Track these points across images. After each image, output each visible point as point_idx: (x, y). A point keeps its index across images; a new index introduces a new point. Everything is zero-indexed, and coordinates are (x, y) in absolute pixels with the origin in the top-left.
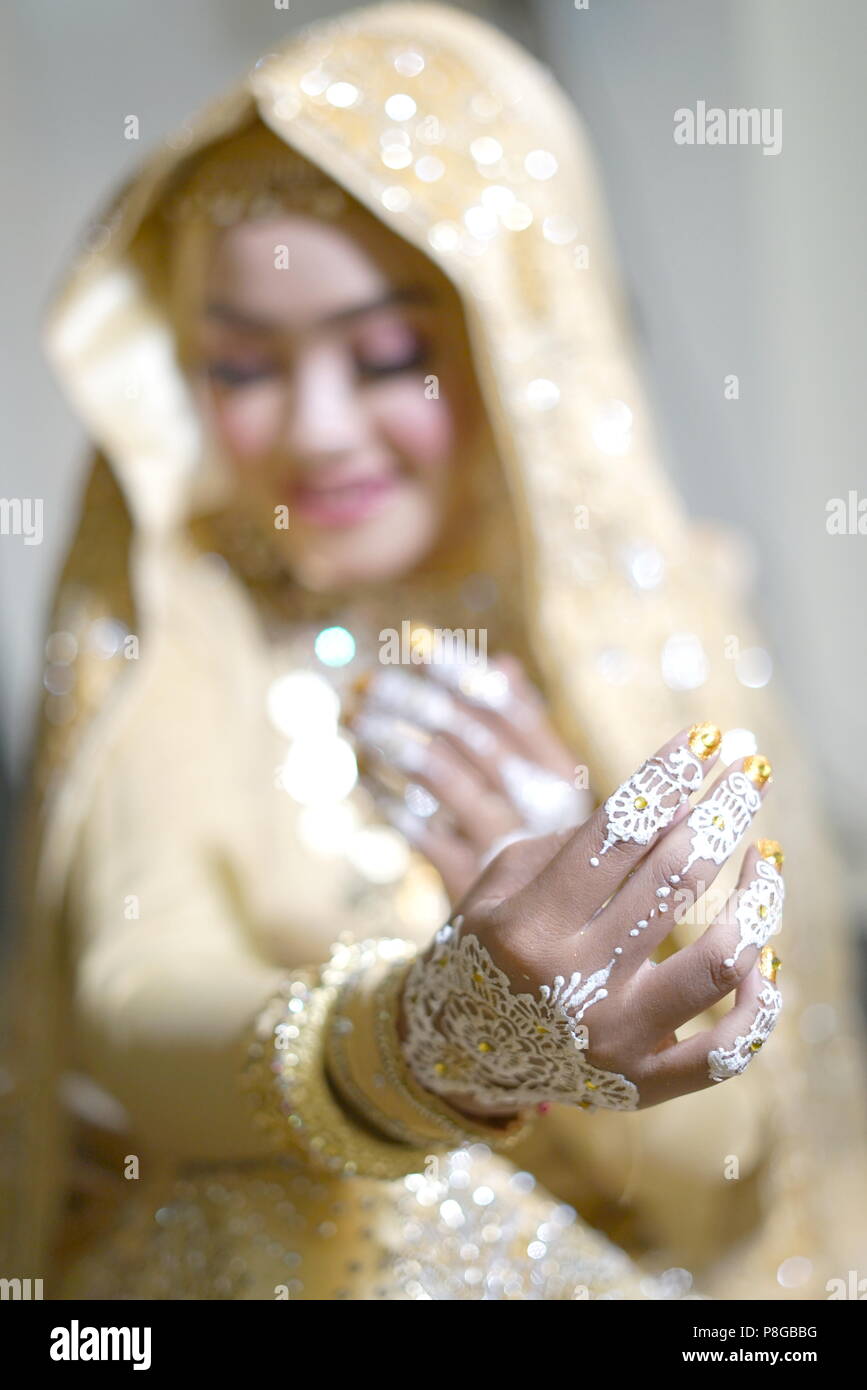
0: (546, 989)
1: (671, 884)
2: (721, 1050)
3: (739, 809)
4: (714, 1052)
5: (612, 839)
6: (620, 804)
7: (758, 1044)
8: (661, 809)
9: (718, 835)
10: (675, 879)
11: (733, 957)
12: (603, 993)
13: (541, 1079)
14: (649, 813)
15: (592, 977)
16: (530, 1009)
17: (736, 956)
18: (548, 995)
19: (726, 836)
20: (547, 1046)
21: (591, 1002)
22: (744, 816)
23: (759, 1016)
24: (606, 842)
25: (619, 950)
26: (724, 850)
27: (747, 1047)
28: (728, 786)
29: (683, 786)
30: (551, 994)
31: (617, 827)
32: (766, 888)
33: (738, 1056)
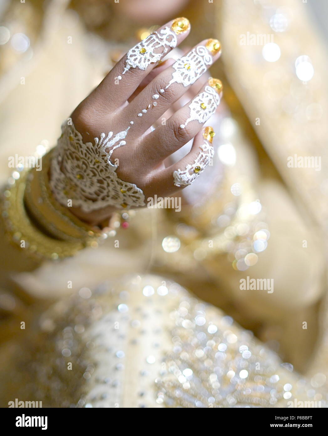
0: (97, 139)
1: (160, 93)
2: (179, 170)
3: (200, 62)
4: (176, 172)
5: (128, 67)
6: (134, 51)
7: (198, 169)
8: (153, 54)
9: (186, 72)
10: (162, 91)
11: (184, 124)
12: (124, 143)
13: (105, 192)
14: (147, 56)
15: (118, 134)
16: (91, 150)
17: (186, 124)
18: (98, 142)
19: (191, 73)
20: (102, 171)
21: (117, 146)
22: (202, 66)
23: (200, 156)
24: (125, 69)
25: (132, 123)
26: (189, 80)
27: (192, 170)
28: (196, 51)
29: (166, 45)
30: (99, 142)
31: (130, 61)
32: (208, 96)
33: (188, 174)
